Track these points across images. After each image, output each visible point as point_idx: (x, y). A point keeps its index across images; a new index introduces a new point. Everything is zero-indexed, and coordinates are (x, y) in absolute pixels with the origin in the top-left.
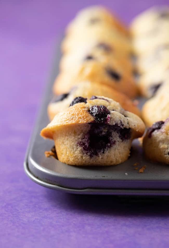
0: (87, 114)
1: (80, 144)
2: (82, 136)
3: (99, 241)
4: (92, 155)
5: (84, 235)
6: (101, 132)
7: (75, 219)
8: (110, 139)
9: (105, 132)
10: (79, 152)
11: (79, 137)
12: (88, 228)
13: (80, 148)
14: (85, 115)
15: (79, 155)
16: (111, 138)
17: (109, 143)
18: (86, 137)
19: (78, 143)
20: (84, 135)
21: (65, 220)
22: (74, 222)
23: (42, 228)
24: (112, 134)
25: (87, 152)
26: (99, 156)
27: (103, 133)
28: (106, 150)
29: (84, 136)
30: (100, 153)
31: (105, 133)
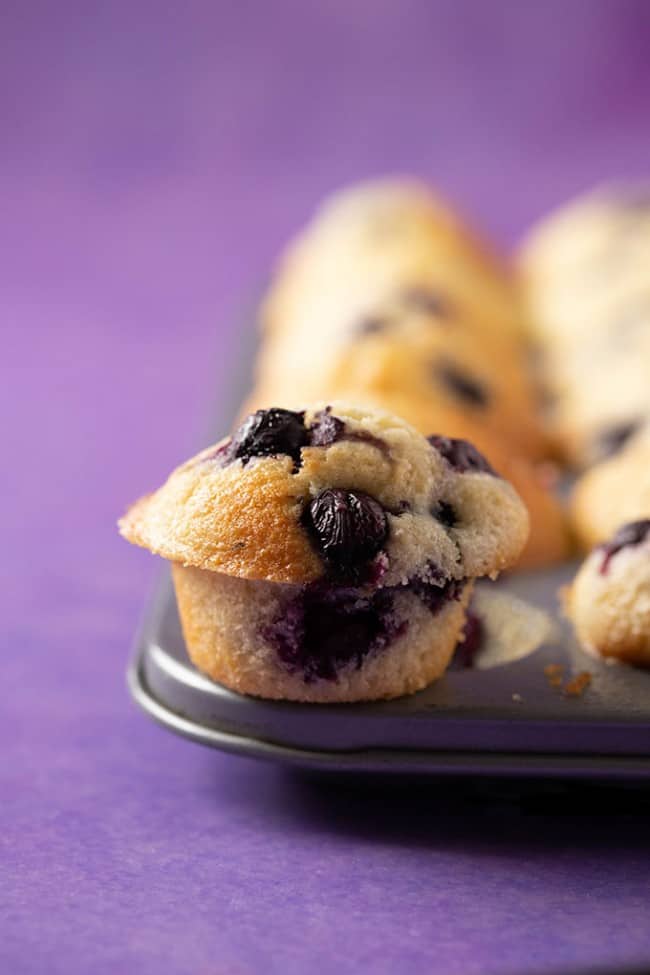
0: (296, 542)
1: (265, 637)
2: (277, 611)
3: (414, 932)
4: (314, 676)
5: (357, 914)
6: (353, 600)
7: (322, 863)
8: (384, 620)
9: (365, 599)
10: (260, 662)
11: (264, 610)
12: (372, 891)
13: (264, 652)
14: (290, 546)
15: (262, 673)
16: (388, 618)
17: (380, 637)
18: (290, 616)
19: (259, 630)
20: (285, 607)
21: (284, 863)
22: (319, 872)
23: (198, 889)
24: (395, 604)
25: (292, 666)
26: (338, 683)
27: (357, 603)
28: (367, 657)
29: (284, 612)
30: (343, 670)
31: (365, 604)
